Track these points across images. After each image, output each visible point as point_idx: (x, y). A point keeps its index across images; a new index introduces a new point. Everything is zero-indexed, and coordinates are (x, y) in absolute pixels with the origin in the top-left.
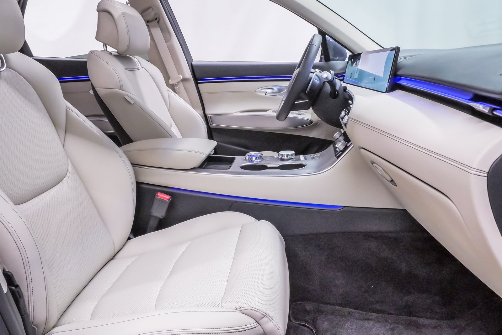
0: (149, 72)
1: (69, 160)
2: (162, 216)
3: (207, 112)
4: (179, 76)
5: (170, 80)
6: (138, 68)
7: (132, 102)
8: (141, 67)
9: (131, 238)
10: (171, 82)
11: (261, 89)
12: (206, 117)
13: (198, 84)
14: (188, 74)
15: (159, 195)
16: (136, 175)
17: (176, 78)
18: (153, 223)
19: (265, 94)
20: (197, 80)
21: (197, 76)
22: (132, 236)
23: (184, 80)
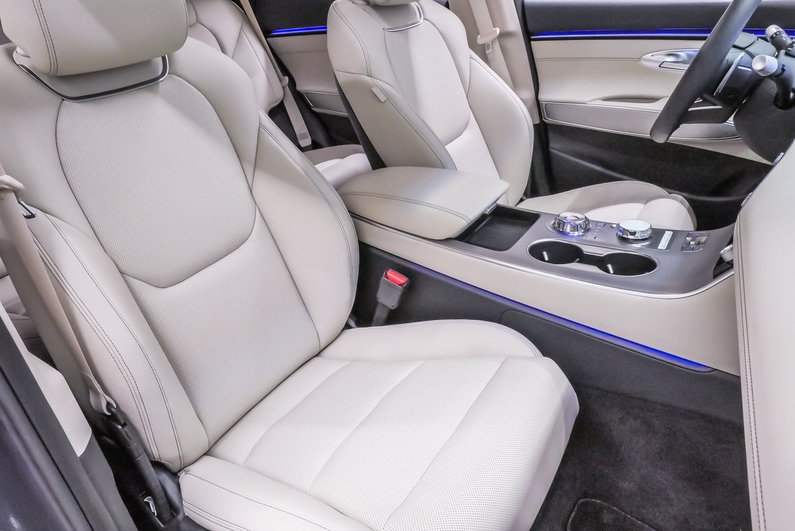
0: (438, 26)
1: (257, 210)
2: (392, 306)
3: (544, 96)
4: (494, 29)
5: (479, 36)
6: (418, 22)
7: (383, 99)
8: (424, 19)
9: (353, 326)
10: (480, 40)
11: (652, 56)
12: (539, 107)
13: (531, 42)
14: (513, 23)
15: (389, 274)
16: (358, 231)
17: (488, 33)
18: (380, 313)
19: (660, 66)
20: (529, 35)
21: (531, 27)
22: (352, 323)
23: (504, 35)
